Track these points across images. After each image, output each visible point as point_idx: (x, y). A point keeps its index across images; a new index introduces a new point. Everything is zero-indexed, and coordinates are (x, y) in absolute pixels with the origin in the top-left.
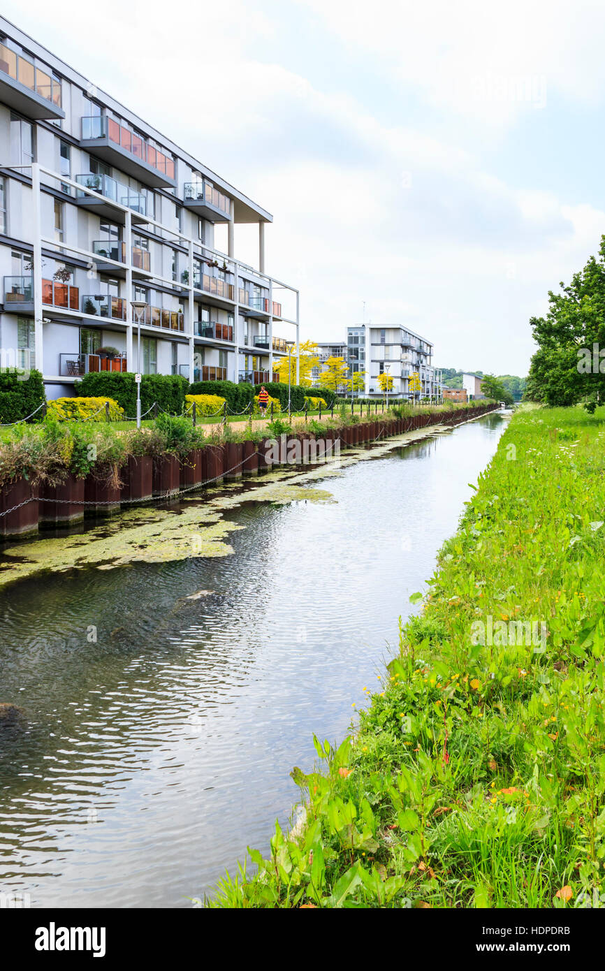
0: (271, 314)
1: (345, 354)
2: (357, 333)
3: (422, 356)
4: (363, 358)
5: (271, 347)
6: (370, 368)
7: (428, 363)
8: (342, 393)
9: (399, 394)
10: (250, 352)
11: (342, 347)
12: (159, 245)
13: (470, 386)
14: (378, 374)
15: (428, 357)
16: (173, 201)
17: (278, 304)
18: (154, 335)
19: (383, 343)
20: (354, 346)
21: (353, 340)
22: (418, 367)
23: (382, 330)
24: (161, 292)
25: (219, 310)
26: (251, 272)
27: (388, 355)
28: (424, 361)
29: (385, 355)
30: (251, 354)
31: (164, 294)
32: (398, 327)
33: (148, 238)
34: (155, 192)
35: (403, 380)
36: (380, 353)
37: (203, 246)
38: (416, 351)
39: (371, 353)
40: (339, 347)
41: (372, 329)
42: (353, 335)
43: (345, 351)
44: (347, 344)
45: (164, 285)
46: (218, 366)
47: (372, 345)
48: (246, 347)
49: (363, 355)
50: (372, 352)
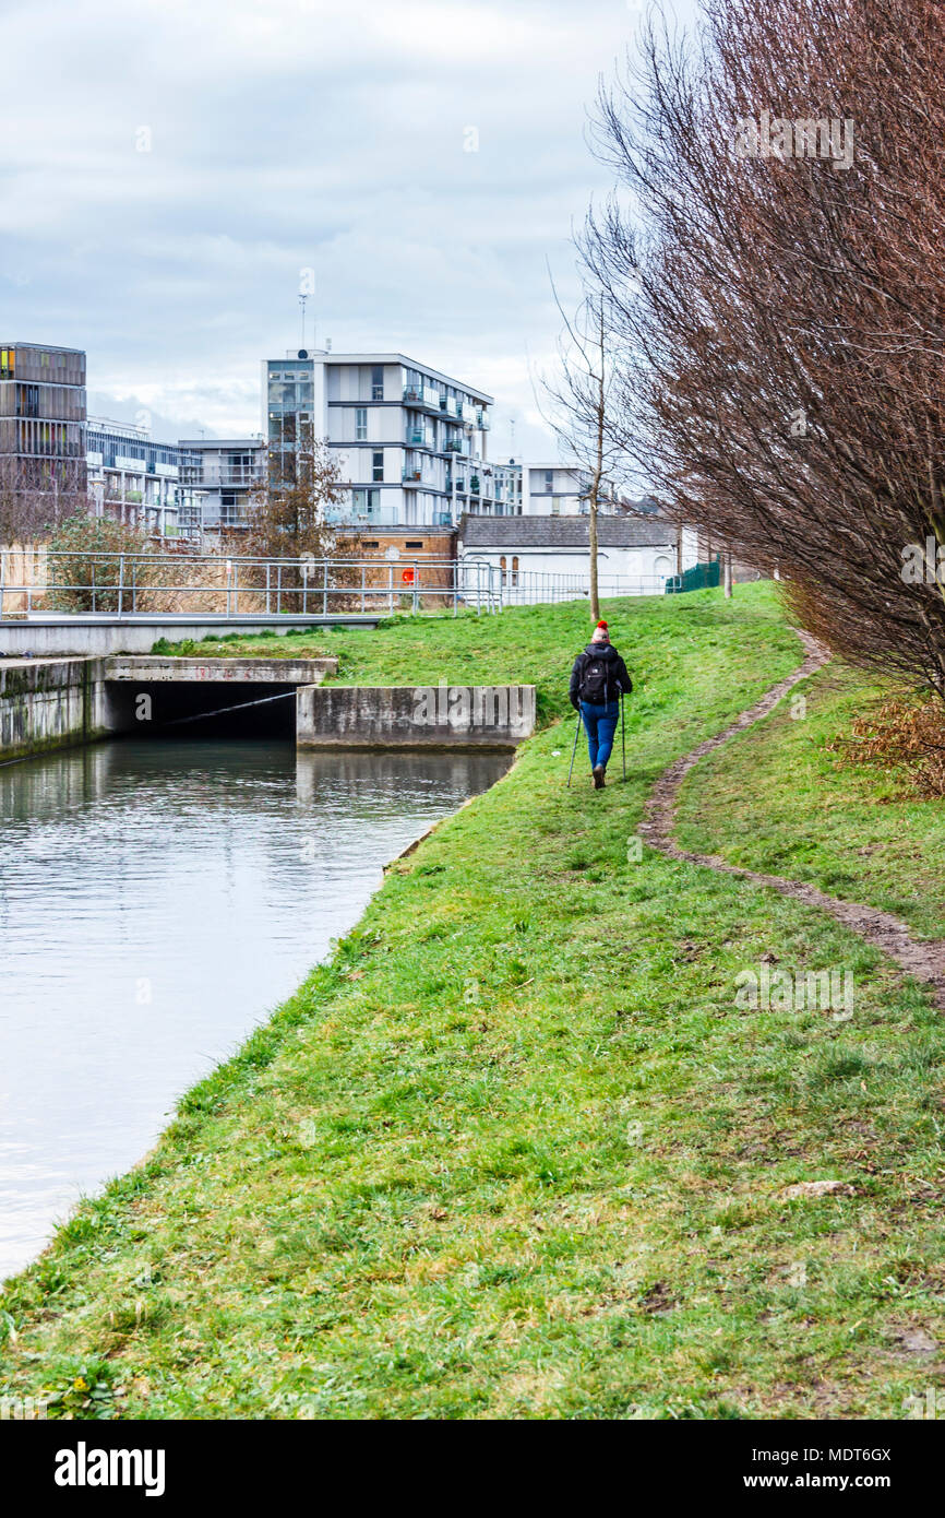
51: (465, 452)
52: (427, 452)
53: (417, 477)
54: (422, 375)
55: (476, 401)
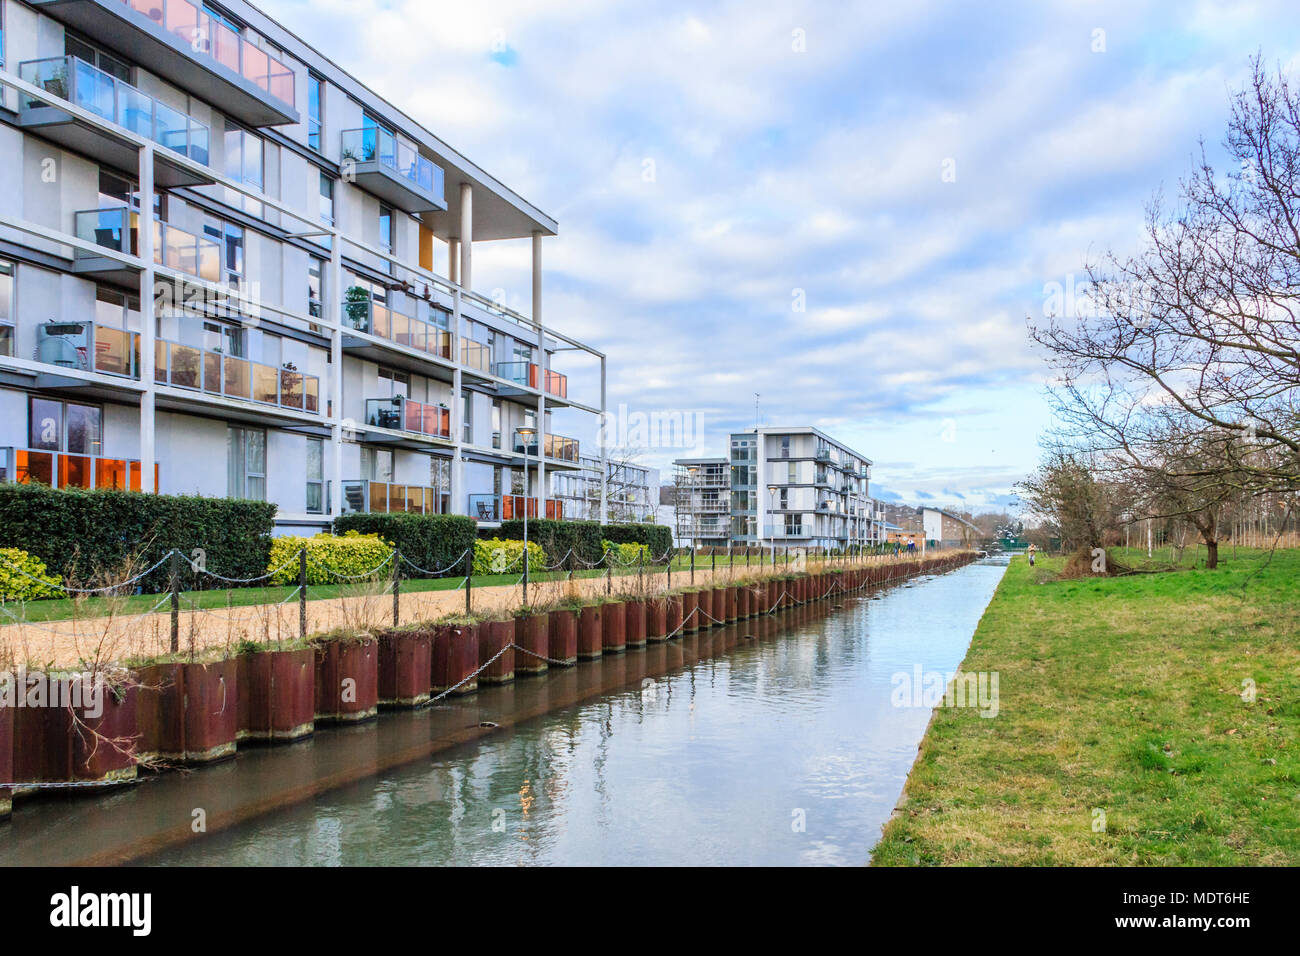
0: (540, 390)
1: (726, 475)
2: (744, 444)
3: (852, 479)
4: (755, 482)
5: (541, 452)
6: (764, 498)
7: (864, 490)
8: (722, 537)
9: (812, 538)
10: (506, 462)
11: (722, 465)
12: (276, 244)
13: (934, 528)
14: (778, 508)
15: (863, 481)
16: (310, 161)
17: (561, 376)
18: (263, 419)
19: (786, 458)
20: (740, 463)
21: (741, 454)
22: (844, 496)
23: (785, 438)
24: (280, 335)
25: (431, 381)
26: (515, 321)
27: (794, 476)
28: (855, 486)
29: (790, 476)
30: (508, 466)
31: (284, 339)
32: (810, 431)
33: (243, 226)
34: (262, 137)
35: (819, 515)
36: (780, 473)
37: (392, 258)
38: (841, 471)
39: (767, 473)
40: (716, 465)
41: (768, 436)
42: (740, 446)
43: (727, 471)
44: (729, 461)
45: (285, 323)
46: (429, 486)
47: (769, 460)
48: (496, 451)
49: (755, 476)
50: (769, 473)
51: (855, 491)
52: (831, 491)
53: (824, 506)
54: (820, 438)
55: (862, 462)
